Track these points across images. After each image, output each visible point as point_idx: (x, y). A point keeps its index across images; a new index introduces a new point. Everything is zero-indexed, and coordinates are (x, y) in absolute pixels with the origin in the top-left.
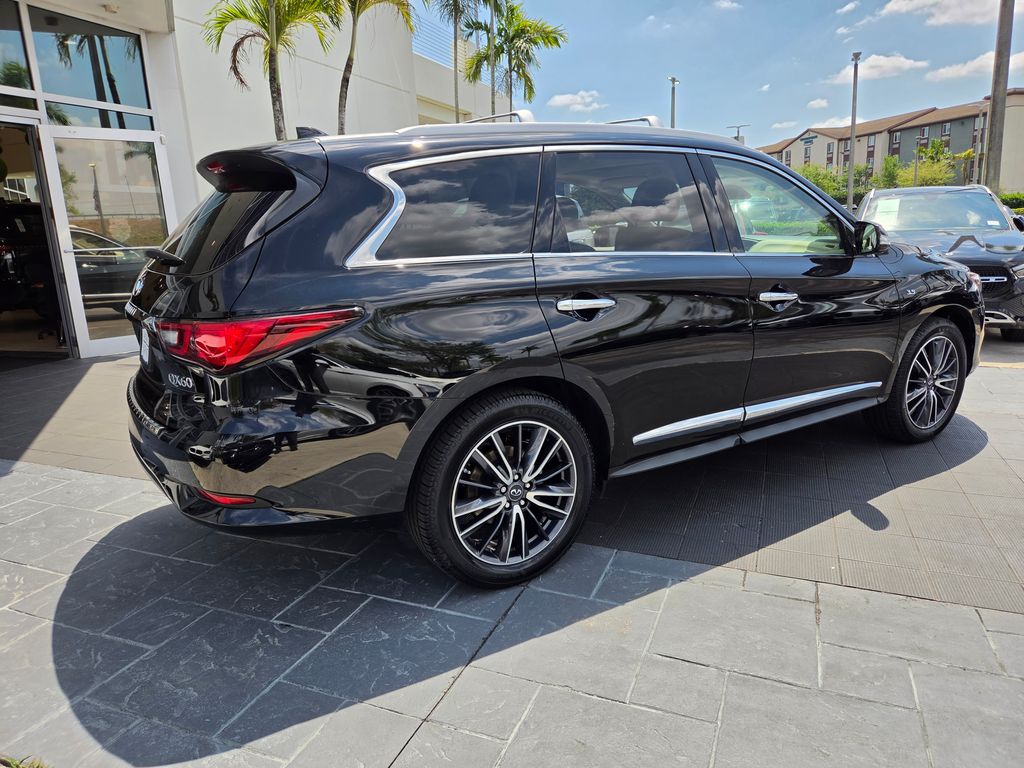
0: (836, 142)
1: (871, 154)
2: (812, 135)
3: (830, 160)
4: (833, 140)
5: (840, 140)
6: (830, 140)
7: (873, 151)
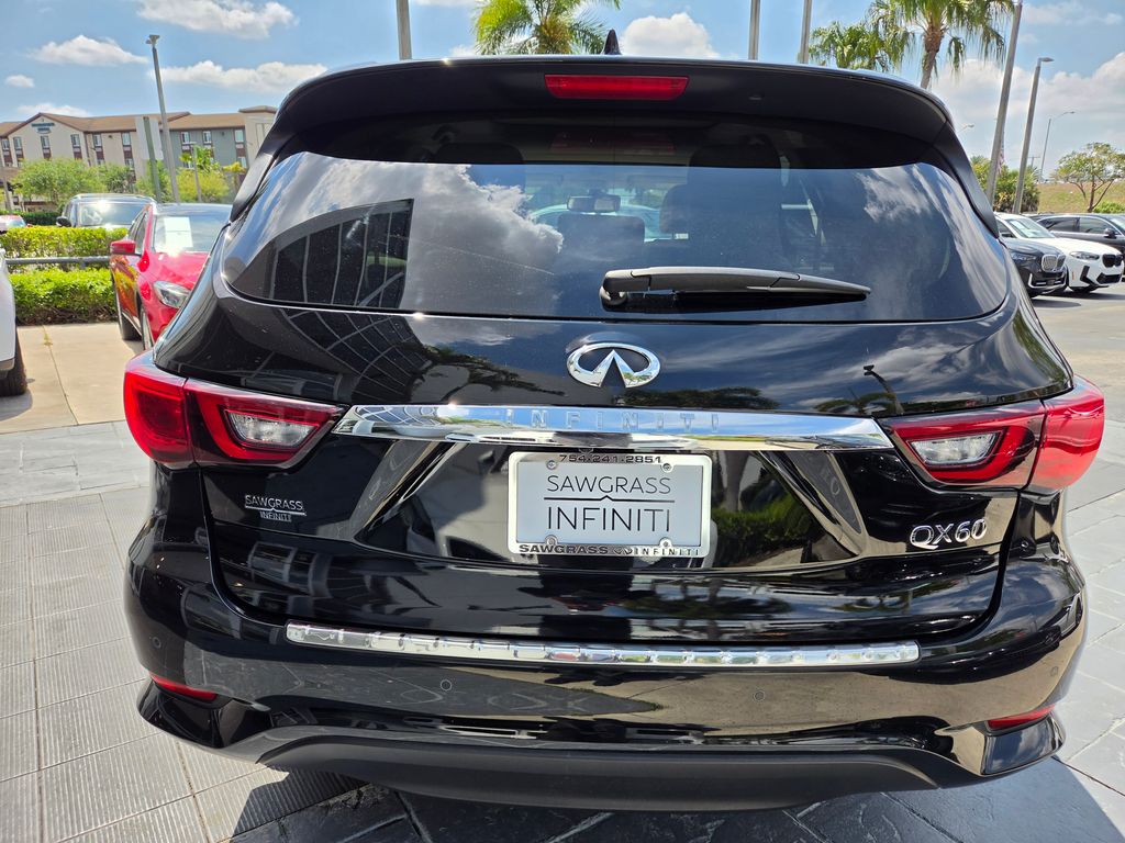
0: (82, 135)
1: (128, 155)
2: (47, 121)
3: (78, 155)
4: (78, 133)
5: (86, 133)
6: (75, 132)
7: (131, 152)
